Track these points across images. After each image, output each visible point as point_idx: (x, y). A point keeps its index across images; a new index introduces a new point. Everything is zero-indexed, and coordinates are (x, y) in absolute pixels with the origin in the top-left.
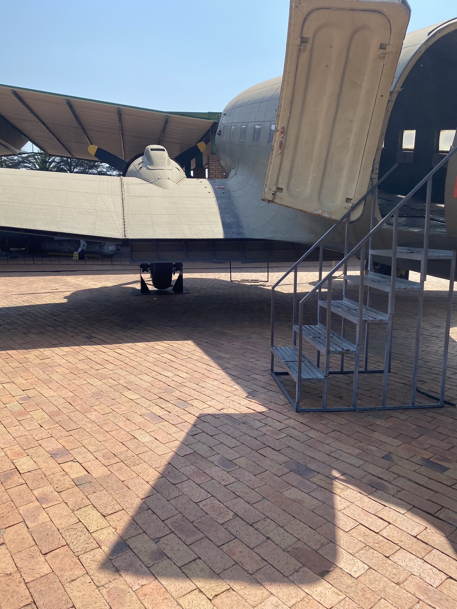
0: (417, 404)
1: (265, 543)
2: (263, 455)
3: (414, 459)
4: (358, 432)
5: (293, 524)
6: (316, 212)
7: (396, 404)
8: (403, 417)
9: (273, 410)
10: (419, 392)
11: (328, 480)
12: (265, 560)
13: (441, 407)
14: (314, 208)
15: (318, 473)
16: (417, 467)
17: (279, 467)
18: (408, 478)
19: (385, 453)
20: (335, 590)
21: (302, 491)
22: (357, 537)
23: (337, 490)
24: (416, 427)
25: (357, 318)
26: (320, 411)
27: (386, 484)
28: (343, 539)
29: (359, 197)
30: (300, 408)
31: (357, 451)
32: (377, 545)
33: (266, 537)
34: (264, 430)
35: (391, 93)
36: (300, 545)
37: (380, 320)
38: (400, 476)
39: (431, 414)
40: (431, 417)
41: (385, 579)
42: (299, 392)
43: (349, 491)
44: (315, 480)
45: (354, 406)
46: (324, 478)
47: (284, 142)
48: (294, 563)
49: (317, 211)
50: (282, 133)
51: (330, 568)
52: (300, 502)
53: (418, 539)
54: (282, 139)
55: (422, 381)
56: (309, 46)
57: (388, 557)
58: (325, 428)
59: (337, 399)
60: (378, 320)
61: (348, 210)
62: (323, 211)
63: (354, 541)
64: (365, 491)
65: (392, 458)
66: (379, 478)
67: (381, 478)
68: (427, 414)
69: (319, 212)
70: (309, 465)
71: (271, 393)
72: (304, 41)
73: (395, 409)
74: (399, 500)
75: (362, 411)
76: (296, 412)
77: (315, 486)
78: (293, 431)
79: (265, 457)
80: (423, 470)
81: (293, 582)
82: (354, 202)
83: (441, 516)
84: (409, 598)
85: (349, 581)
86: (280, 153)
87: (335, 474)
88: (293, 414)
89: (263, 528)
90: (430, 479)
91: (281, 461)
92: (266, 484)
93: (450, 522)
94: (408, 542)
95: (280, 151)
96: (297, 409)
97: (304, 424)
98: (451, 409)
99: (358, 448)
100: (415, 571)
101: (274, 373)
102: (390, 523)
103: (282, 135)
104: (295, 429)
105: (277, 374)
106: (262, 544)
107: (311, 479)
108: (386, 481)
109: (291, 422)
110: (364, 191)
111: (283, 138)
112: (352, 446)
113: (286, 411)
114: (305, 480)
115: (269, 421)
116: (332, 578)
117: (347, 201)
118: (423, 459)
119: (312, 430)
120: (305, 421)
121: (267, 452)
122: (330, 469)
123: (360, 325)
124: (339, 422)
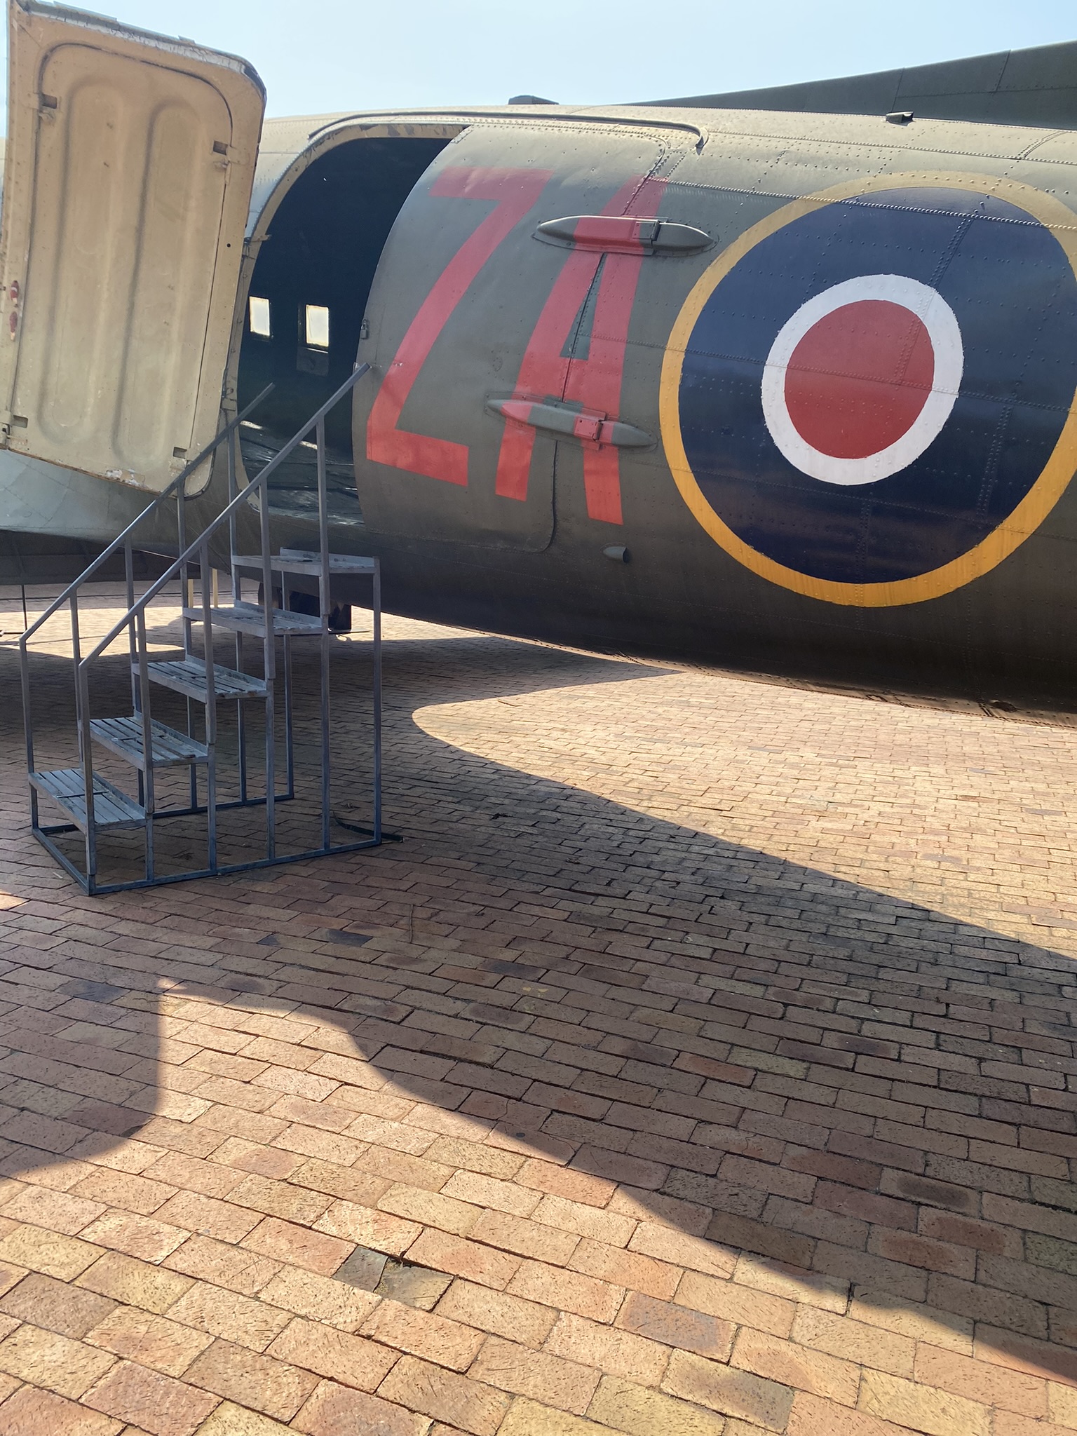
0: (334, 846)
1: (17, 1118)
2: (13, 983)
3: (316, 935)
4: (216, 910)
5: (76, 1077)
6: (109, 474)
7: (295, 852)
8: (304, 871)
9: (37, 900)
10: (343, 825)
11: (151, 997)
12: (17, 1142)
13: (378, 845)
14: (104, 464)
15: (131, 989)
16: (319, 945)
17: (48, 995)
18: (300, 965)
19: (264, 935)
20: (151, 1147)
21: (97, 1025)
22: (198, 1067)
23: (166, 1008)
24: (326, 884)
25: (206, 692)
26: (141, 886)
27: (261, 981)
28: (171, 1076)
29: (201, 447)
30: (98, 887)
31: (211, 941)
32: (231, 1071)
33: (19, 1108)
34: (15, 939)
35: (248, 242)
36: (88, 1103)
37: (250, 692)
38: (286, 964)
39: (358, 859)
40: (358, 864)
41: (240, 1111)
42: (92, 854)
43: (189, 1005)
44: (123, 1002)
45: (212, 865)
46: (143, 995)
47: (21, 315)
48: (75, 1131)
49: (112, 472)
50: (15, 295)
51: (144, 1120)
52: (91, 1042)
53: (303, 1046)
54: (16, 310)
55: (351, 807)
56: (60, 115)
57: (249, 1082)
58: (151, 915)
59: (181, 860)
60: (246, 692)
61: (180, 472)
62: (127, 473)
63: (193, 1075)
64: (220, 999)
65: (276, 941)
66: (248, 975)
67: (251, 975)
68: (351, 861)
69: (117, 474)
70: (112, 981)
71: (33, 871)
72: (47, 103)
73: (294, 860)
74: (279, 1000)
75: (228, 873)
76: (90, 896)
77: (123, 1011)
78: (82, 929)
79: (17, 984)
80: (329, 948)
81: (73, 1158)
82: (192, 456)
83: (345, 1007)
84: (276, 1125)
85: (178, 1129)
86: (14, 341)
87: (166, 984)
88: (84, 901)
89: (13, 1097)
90: (338, 958)
91: (53, 986)
92: (19, 1028)
93: (357, 1011)
94: (283, 1054)
95: (13, 334)
96: (90, 890)
97: (106, 915)
98: (395, 846)
99: (216, 935)
100: (291, 1088)
101: (42, 830)
102: (258, 1036)
103: (15, 300)
104: (86, 926)
105: (48, 831)
106: (10, 1121)
107: (116, 1003)
108: (260, 976)
109: (79, 916)
110: (210, 436)
111: (17, 306)
112: (204, 935)
113: (66, 898)
114: (103, 1006)
115: (28, 921)
116: (146, 1134)
117: (177, 454)
118: (332, 932)
119: (123, 922)
120: (108, 908)
121: (24, 975)
122: (155, 978)
123: (211, 705)
124: (181, 900)
